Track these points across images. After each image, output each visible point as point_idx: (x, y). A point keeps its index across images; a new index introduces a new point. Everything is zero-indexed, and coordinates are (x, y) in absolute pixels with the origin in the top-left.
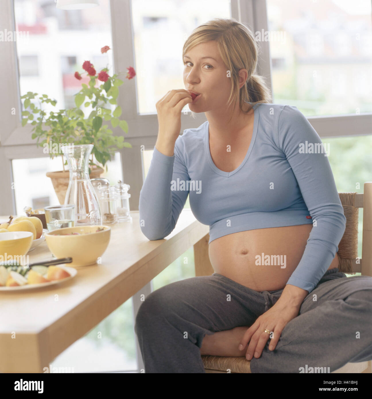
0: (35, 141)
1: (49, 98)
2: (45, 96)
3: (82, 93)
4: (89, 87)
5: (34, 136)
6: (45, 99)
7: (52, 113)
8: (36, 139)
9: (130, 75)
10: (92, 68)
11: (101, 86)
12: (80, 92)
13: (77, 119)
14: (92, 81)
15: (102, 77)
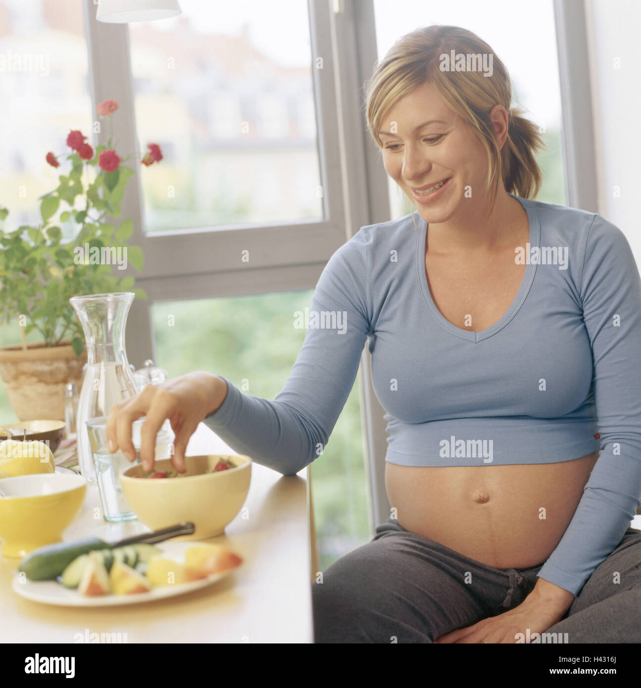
3: (56, 194)
4: (71, 183)
9: (152, 158)
10: (87, 145)
11: (96, 180)
12: (53, 192)
13: (55, 244)
14: (77, 170)
15: (109, 162)
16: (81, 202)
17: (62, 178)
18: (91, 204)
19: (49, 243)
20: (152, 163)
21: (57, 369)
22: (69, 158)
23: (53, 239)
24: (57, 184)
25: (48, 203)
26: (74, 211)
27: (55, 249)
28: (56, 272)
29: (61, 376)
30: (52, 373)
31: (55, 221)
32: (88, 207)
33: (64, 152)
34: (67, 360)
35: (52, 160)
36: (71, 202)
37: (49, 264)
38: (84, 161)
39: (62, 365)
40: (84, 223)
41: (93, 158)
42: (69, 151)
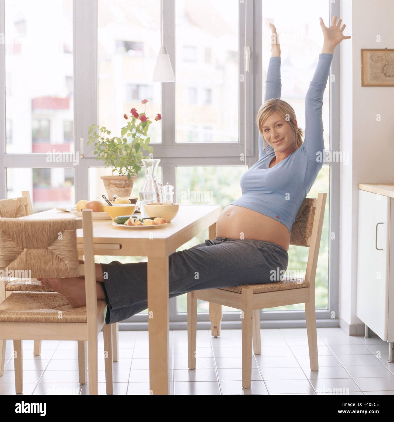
0: (96, 156)
1: (106, 129)
2: (104, 128)
3: (126, 128)
4: (132, 124)
5: (96, 153)
6: (103, 130)
7: (108, 139)
8: (97, 155)
9: (158, 118)
10: (137, 113)
11: (139, 124)
12: (126, 127)
13: (124, 144)
14: (134, 120)
15: (143, 119)
16: (134, 131)
17: (129, 123)
18: (137, 132)
19: (123, 143)
20: (158, 120)
21: (122, 183)
22: (131, 116)
23: (124, 142)
24: (127, 124)
25: (124, 130)
26: (132, 133)
27: (125, 145)
28: (124, 153)
29: (123, 186)
30: (120, 184)
31: (125, 136)
32: (136, 133)
33: (130, 115)
34: (125, 181)
35: (126, 117)
36: (131, 130)
37: (122, 150)
38: (136, 118)
39: (123, 182)
40: (135, 137)
41: (138, 117)
42: (131, 114)
